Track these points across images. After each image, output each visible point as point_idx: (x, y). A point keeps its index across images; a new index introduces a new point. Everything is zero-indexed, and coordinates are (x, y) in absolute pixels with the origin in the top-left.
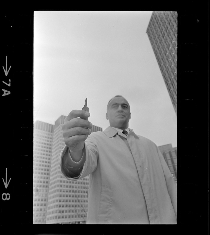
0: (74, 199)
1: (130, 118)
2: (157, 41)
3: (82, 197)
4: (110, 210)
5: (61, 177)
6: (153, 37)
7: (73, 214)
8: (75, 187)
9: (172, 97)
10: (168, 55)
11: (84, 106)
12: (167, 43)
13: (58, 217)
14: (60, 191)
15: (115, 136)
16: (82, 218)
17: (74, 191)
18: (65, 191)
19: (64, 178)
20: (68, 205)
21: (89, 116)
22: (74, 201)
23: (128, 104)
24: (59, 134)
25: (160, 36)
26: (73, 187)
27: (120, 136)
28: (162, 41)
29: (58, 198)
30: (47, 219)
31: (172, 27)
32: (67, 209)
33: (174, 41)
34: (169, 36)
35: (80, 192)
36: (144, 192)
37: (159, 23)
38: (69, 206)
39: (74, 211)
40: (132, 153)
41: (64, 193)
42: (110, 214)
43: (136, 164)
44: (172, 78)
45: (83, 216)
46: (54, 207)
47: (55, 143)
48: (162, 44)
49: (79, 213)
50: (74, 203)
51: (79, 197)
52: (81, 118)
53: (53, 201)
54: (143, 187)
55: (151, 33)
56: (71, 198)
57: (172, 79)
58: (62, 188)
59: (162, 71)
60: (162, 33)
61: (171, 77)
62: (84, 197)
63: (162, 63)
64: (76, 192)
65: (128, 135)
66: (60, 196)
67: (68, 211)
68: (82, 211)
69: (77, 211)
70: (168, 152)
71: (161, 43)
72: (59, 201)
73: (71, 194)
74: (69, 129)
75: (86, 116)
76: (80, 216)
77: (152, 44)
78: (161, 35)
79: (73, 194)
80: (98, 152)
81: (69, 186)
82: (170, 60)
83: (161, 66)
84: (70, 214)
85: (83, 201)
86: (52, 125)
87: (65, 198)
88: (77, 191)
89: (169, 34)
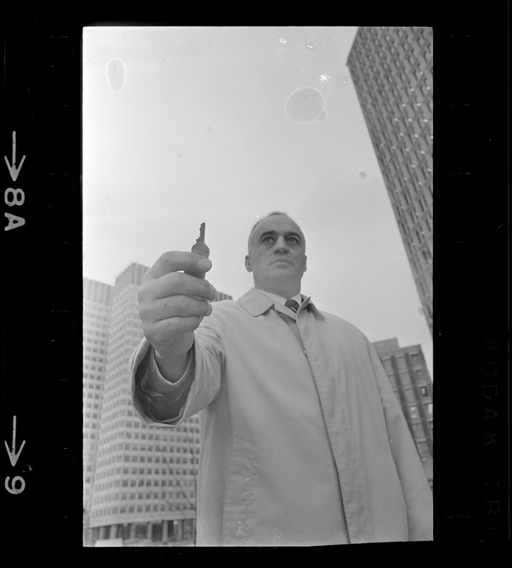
0: (160, 466)
1: (306, 268)
2: (372, 88)
3: (178, 462)
4: (252, 494)
5: (130, 414)
6: (362, 77)
7: (156, 502)
8: (162, 438)
9: (403, 226)
10: (397, 123)
11: (196, 242)
12: (396, 93)
13: (119, 510)
14: (126, 448)
15: (266, 313)
16: (178, 512)
17: (161, 448)
18: (139, 447)
19: (136, 415)
20: (145, 482)
21: (208, 269)
22: (161, 471)
23: (302, 233)
24: (126, 309)
25: (379, 74)
26: (157, 438)
27: (279, 313)
28: (383, 86)
29: (120, 465)
30: (93, 513)
31: (410, 53)
32: (144, 489)
33: (412, 90)
34: (400, 77)
35: (175, 449)
36: (334, 452)
37: (379, 41)
38: (149, 484)
39: (160, 495)
40: (307, 356)
41: (135, 453)
42: (250, 504)
43: (317, 384)
44: (405, 179)
45: (181, 507)
46: (109, 485)
47: (115, 330)
48: (383, 94)
49: (171, 501)
50: (159, 477)
51: (171, 461)
52: (186, 272)
53: (109, 472)
54: (333, 440)
55: (358, 65)
56: (152, 465)
57: (405, 181)
58: (131, 441)
59: (382, 160)
60: (386, 67)
61: (403, 177)
62: (185, 462)
63: (383, 141)
64: (164, 450)
65: (298, 312)
66: (127, 459)
67: (145, 496)
68: (178, 495)
69: (167, 495)
70: (388, 358)
71: (381, 93)
72: (122, 471)
73: (154, 454)
74: (156, 301)
75: (201, 267)
76: (174, 508)
77: (359, 94)
78: (382, 73)
79: (159, 454)
80: (223, 352)
81: (147, 437)
82: (402, 134)
83: (380, 149)
84: (149, 502)
85: (181, 471)
86: (109, 287)
87: (138, 465)
88: (168, 449)
89: (401, 71)
